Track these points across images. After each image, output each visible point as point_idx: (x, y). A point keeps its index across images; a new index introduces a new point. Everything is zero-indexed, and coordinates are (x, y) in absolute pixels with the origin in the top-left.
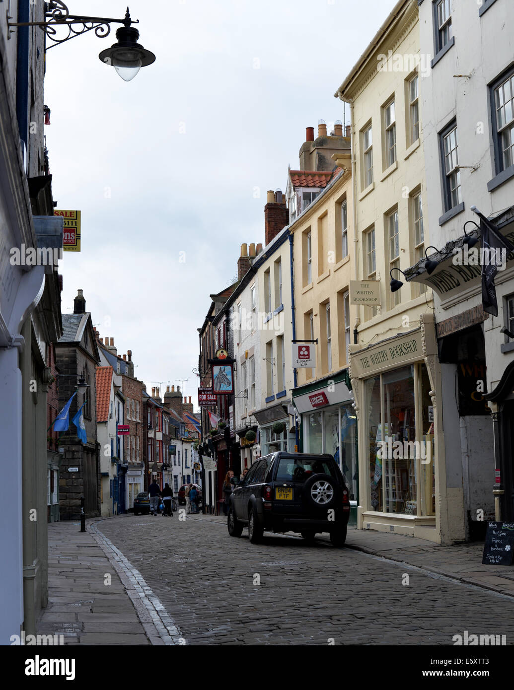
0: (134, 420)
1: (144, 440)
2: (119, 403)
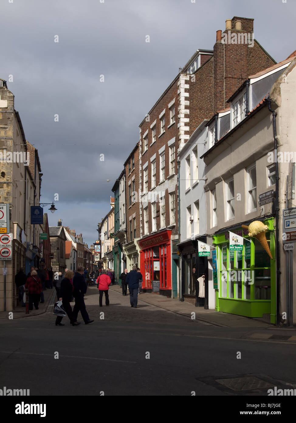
0: (81, 257)
1: (85, 263)
2: (75, 252)
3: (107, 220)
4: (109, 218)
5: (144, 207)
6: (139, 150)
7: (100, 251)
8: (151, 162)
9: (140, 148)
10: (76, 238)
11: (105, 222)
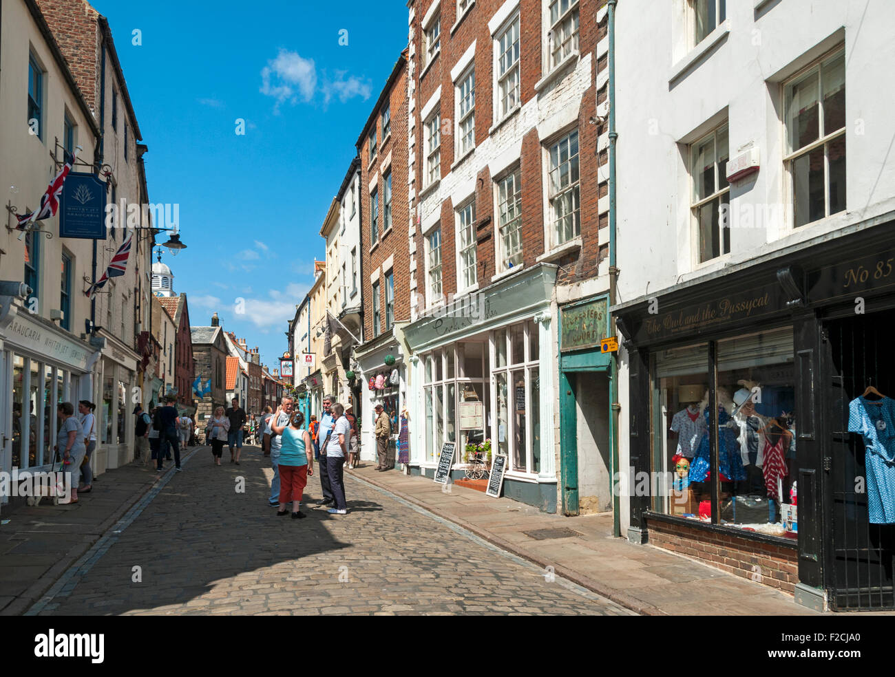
0: (255, 389)
1: (262, 401)
2: (244, 379)
3: (308, 307)
4: (312, 300)
5: (425, 229)
6: (407, 73)
7: (291, 374)
8: (455, 83)
9: (411, 65)
10: (246, 353)
11: (304, 311)
